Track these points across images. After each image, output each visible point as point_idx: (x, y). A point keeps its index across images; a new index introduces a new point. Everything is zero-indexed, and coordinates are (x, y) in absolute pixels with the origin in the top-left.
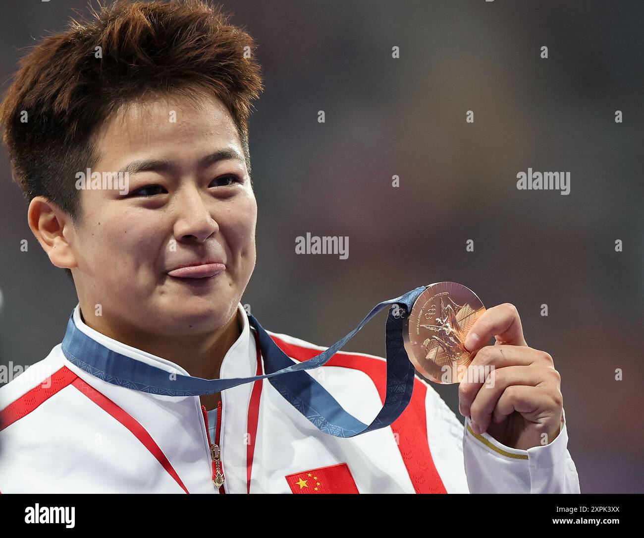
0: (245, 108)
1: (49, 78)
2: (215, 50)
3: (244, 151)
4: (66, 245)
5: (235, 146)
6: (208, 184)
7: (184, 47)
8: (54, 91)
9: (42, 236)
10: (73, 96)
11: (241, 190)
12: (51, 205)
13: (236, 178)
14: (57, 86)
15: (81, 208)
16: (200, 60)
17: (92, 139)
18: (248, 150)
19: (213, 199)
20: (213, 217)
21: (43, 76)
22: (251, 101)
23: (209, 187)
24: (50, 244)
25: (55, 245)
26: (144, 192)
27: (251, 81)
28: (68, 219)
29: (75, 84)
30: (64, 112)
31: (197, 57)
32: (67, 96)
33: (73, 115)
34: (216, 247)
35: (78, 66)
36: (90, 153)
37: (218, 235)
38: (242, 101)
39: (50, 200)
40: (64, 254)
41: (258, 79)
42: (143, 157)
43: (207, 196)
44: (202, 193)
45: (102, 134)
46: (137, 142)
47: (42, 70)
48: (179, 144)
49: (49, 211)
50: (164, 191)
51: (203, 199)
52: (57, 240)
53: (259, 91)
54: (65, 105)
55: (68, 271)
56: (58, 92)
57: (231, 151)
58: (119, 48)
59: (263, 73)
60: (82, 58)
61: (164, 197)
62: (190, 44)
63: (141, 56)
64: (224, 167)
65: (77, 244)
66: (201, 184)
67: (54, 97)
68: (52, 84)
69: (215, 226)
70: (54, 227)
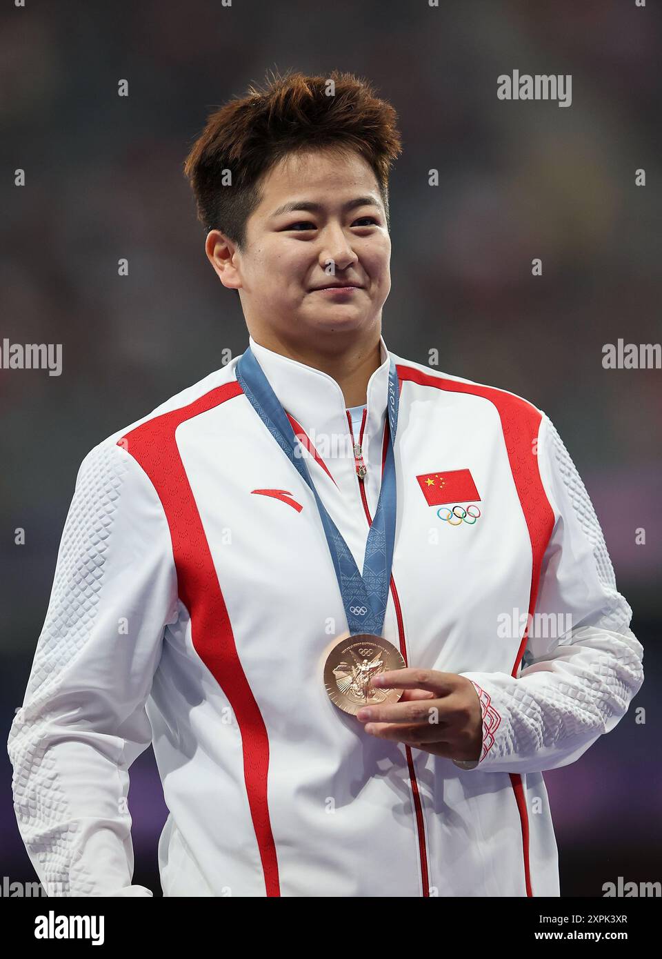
0: (386, 165)
1: (227, 132)
2: (362, 116)
3: (384, 201)
4: (234, 269)
5: (375, 195)
6: (350, 225)
7: (336, 112)
8: (231, 143)
9: (216, 261)
10: (244, 147)
11: (378, 229)
12: (223, 237)
13: (373, 221)
14: (233, 139)
15: (245, 237)
16: (347, 122)
17: (258, 183)
18: (387, 200)
19: (354, 236)
20: (353, 250)
21: (222, 131)
22: (391, 161)
23: (351, 226)
24: (222, 269)
25: (225, 269)
26: (298, 227)
27: (390, 143)
28: (236, 247)
29: (247, 138)
30: (236, 159)
31: (347, 120)
32: (240, 146)
33: (244, 162)
34: (356, 276)
35: (251, 124)
36: (256, 194)
37: (358, 265)
38: (384, 160)
39: (223, 233)
40: (232, 276)
41: (398, 143)
42: (298, 198)
43: (348, 233)
44: (344, 231)
45: (266, 178)
46: (293, 187)
47: (222, 128)
48: (327, 190)
49: (222, 241)
50: (315, 228)
51: (346, 236)
52: (227, 266)
53: (398, 153)
54: (237, 154)
55: (236, 291)
56: (233, 144)
57: (372, 198)
58: (284, 110)
59: (403, 139)
60: (255, 117)
61: (314, 232)
62: (341, 109)
63: (300, 116)
64: (364, 211)
65: (242, 269)
66: (343, 224)
67: (231, 147)
68: (230, 136)
69: (355, 257)
70: (226, 255)
